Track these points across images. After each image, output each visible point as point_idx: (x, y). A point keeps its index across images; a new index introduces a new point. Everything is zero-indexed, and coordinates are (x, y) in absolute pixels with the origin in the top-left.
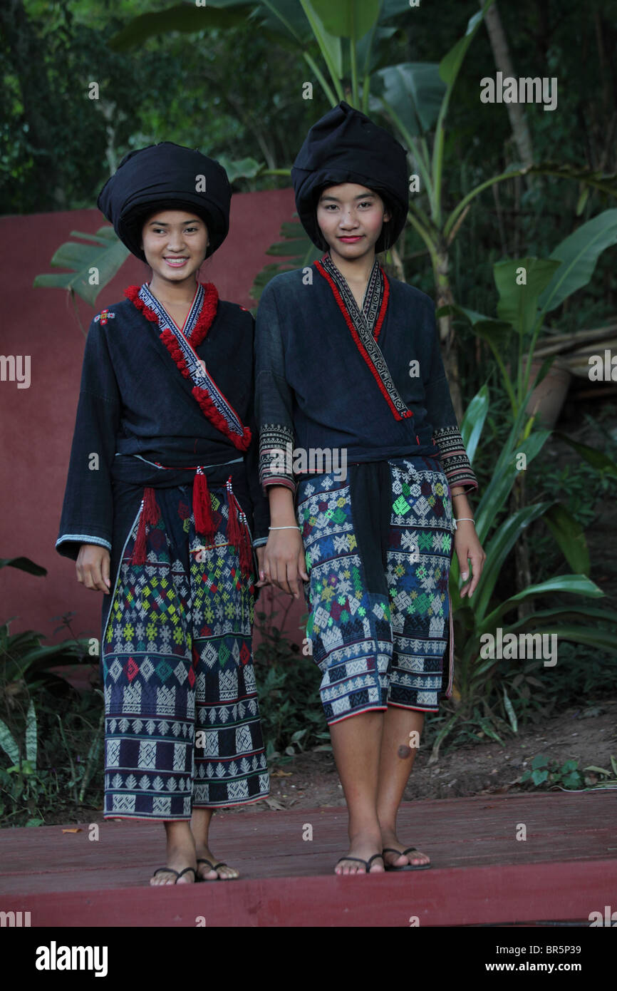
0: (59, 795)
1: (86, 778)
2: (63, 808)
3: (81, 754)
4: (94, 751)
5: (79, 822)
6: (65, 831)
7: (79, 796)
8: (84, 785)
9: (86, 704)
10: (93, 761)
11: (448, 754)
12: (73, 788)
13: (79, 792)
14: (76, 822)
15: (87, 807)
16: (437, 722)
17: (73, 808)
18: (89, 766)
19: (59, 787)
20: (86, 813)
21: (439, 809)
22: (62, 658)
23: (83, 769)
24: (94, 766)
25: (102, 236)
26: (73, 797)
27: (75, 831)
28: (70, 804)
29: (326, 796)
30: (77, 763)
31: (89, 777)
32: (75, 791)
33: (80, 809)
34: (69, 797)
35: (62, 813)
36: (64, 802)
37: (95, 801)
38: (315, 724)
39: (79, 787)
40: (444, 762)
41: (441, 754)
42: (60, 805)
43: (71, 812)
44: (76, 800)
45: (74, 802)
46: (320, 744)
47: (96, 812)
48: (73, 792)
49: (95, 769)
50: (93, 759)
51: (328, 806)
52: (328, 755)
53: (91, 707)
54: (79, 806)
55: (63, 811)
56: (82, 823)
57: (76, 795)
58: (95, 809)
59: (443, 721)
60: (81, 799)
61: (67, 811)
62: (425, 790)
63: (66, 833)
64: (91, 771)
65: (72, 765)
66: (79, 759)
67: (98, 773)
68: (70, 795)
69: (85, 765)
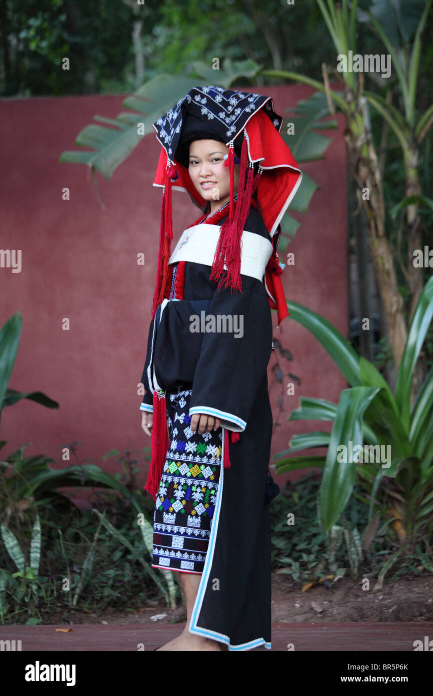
0: (55, 598)
1: (80, 585)
2: (59, 610)
3: (77, 564)
4: (88, 562)
5: (71, 623)
6: (58, 630)
7: (72, 601)
8: (78, 591)
9: (85, 521)
10: (86, 570)
11: (392, 583)
12: (68, 593)
13: (73, 597)
14: (69, 622)
15: (79, 610)
16: (384, 555)
17: (67, 610)
18: (83, 575)
19: (57, 591)
20: (78, 615)
21: (379, 631)
22: (68, 480)
23: (78, 577)
24: (87, 575)
25: (121, 121)
26: (68, 601)
27: (66, 631)
28: (65, 607)
29: (283, 613)
30: (73, 572)
31: (83, 584)
32: (70, 596)
33: (73, 612)
34: (64, 601)
35: (57, 614)
36: (59, 605)
37: (86, 605)
38: (279, 550)
39: (73, 592)
40: (387, 590)
41: (386, 582)
42: (56, 608)
43: (65, 614)
44: (70, 604)
45: (68, 605)
46: (282, 567)
47: (85, 614)
48: (68, 597)
49: (88, 578)
50: (87, 569)
51: (285, 621)
52: (289, 577)
53: (90, 524)
54: (73, 609)
55: (58, 613)
56: (74, 624)
57: (70, 599)
58: (86, 613)
59: (390, 554)
60: (75, 603)
61: (62, 613)
62: (369, 613)
63: (59, 632)
64: (85, 579)
65: (69, 573)
66: (76, 569)
67: (91, 581)
68: (65, 599)
69: (80, 574)
